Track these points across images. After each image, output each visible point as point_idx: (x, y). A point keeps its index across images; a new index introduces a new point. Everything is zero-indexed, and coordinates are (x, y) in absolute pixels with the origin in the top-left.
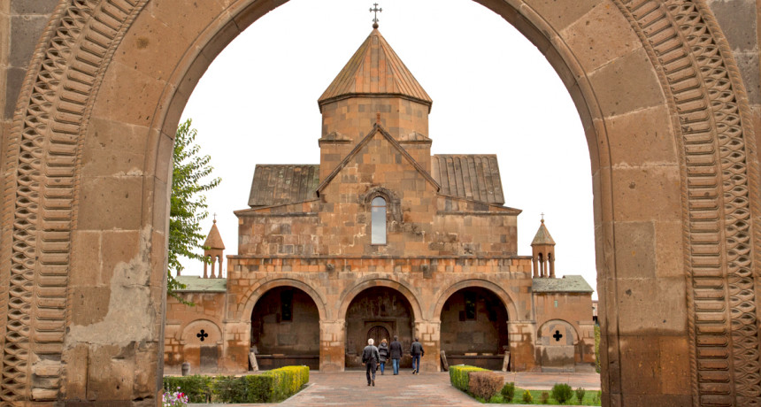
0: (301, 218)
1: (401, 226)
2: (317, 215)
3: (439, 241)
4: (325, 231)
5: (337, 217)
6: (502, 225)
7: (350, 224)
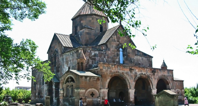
0: (101, 52)
1: (127, 58)
2: (105, 51)
4: (108, 57)
5: (111, 52)
7: (115, 56)
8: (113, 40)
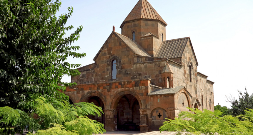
0: (89, 71)
1: (121, 71)
2: (93, 69)
3: (135, 76)
4: (96, 76)
5: (100, 69)
6: (159, 66)
7: (104, 72)
8: (103, 55)
